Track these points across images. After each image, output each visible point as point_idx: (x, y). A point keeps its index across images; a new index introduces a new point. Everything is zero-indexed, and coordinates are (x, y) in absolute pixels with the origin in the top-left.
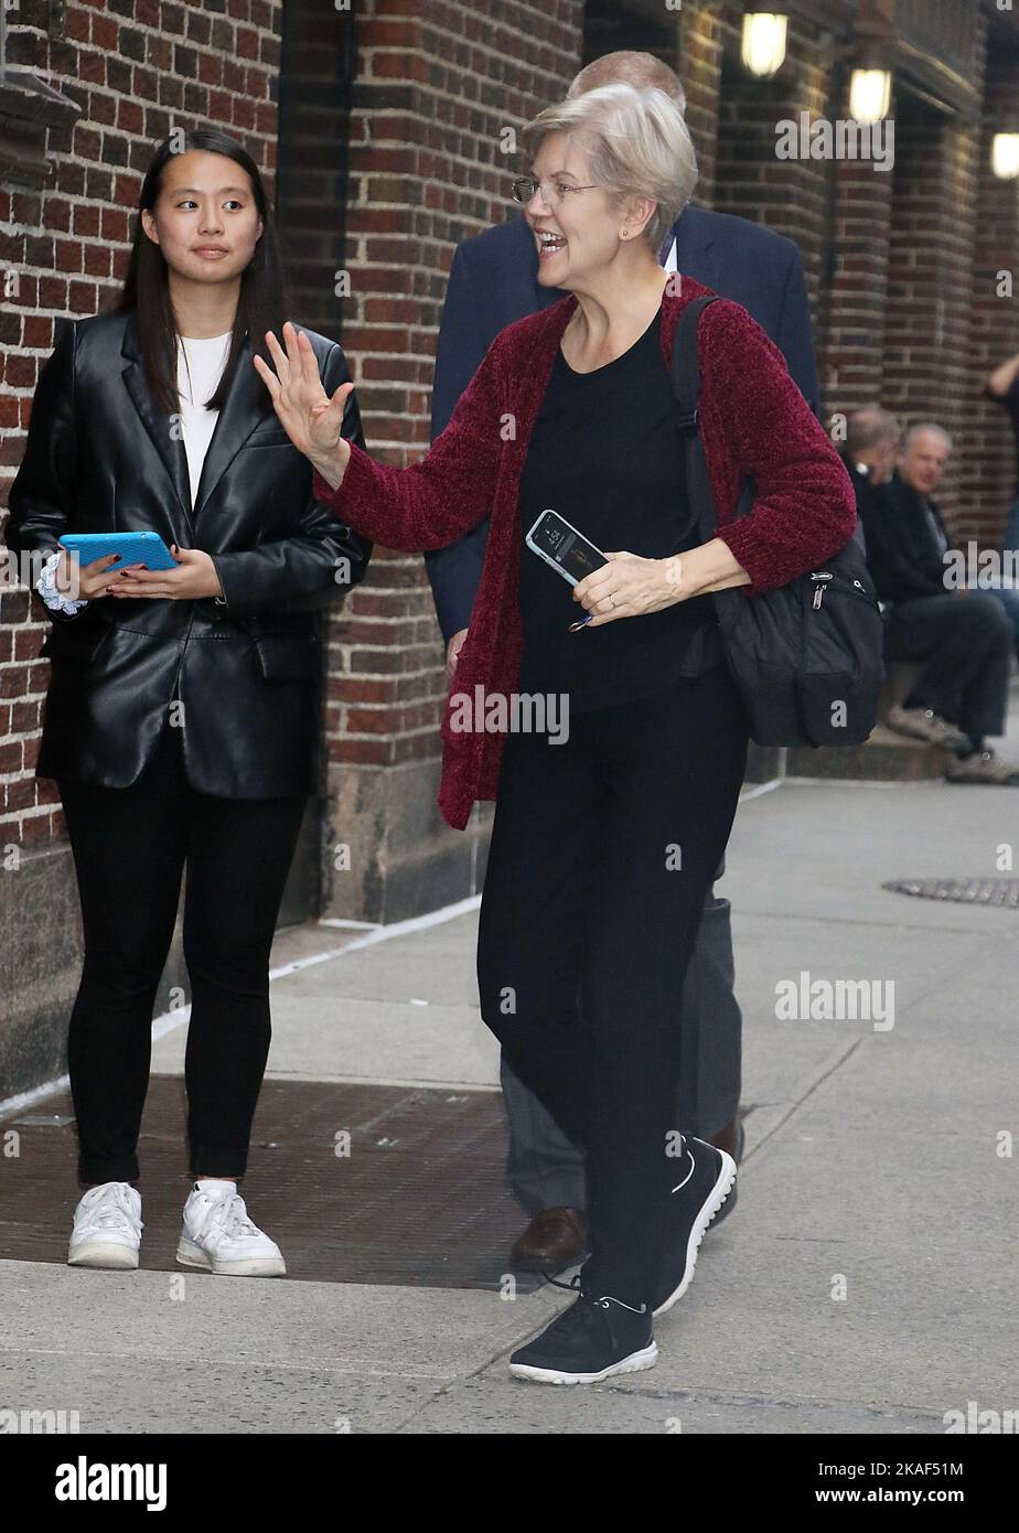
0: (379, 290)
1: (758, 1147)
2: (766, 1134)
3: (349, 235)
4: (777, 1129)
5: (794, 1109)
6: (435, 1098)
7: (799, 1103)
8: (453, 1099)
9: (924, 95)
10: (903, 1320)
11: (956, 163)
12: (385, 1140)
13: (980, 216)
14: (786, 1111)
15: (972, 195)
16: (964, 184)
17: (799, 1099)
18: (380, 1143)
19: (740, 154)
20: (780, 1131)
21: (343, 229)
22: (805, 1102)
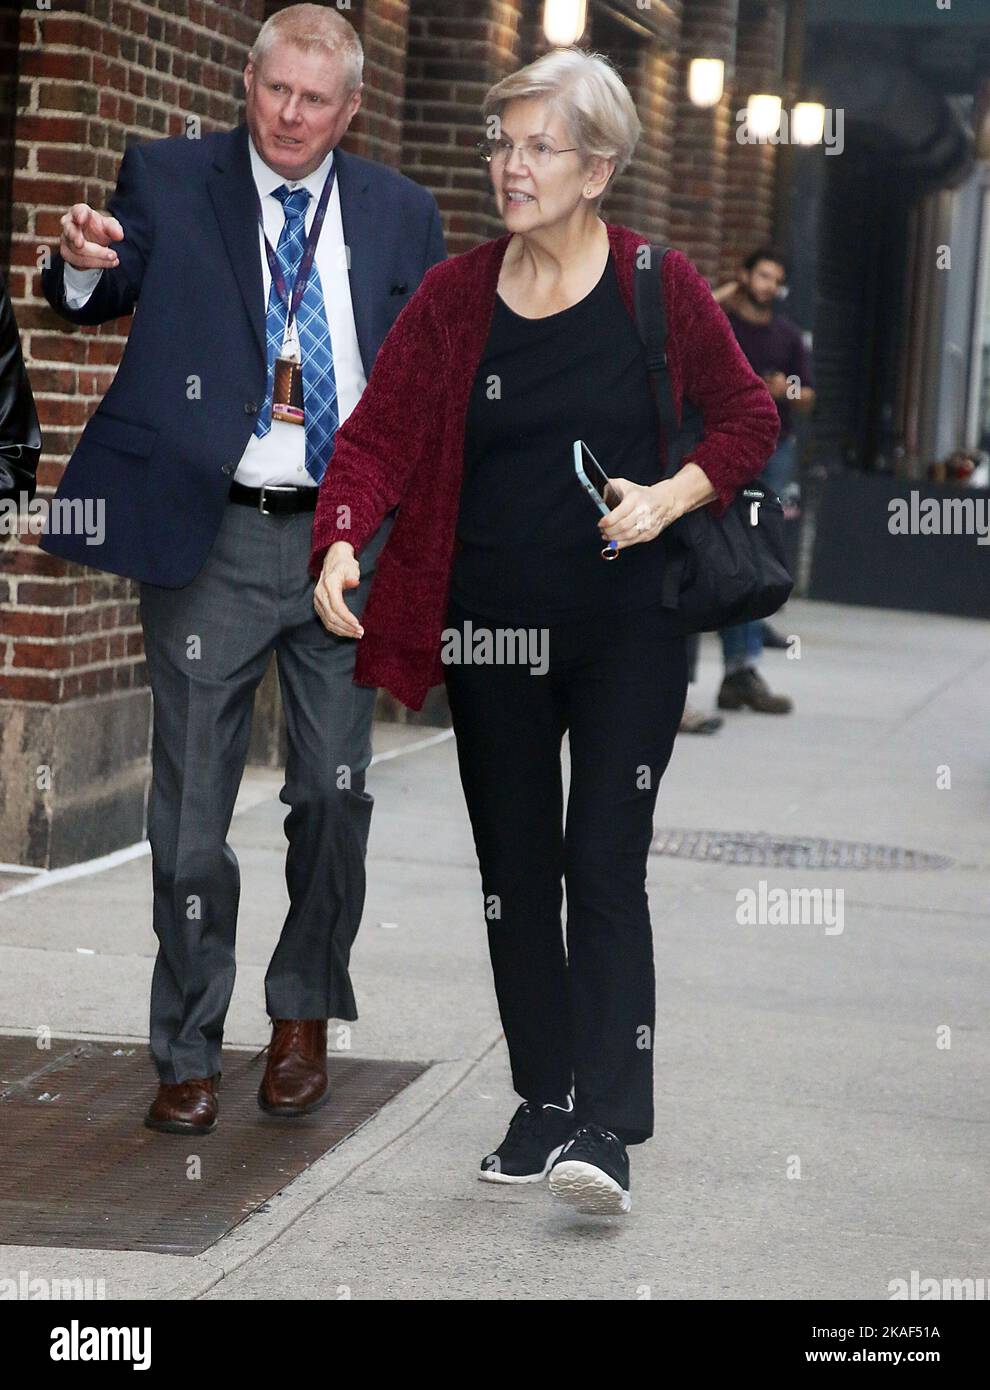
0: (47, 202)
1: (436, 1104)
2: (445, 1091)
3: (19, 143)
4: (456, 1085)
5: (473, 1066)
6: (101, 1051)
7: (479, 1060)
8: (119, 1052)
9: (621, 16)
10: (581, 1284)
11: (652, 88)
12: (46, 1095)
13: (678, 144)
14: (467, 1067)
15: (670, 122)
16: (661, 110)
17: (479, 1055)
18: (41, 1098)
19: (432, 72)
20: (458, 1089)
21: (13, 137)
22: (485, 1059)
